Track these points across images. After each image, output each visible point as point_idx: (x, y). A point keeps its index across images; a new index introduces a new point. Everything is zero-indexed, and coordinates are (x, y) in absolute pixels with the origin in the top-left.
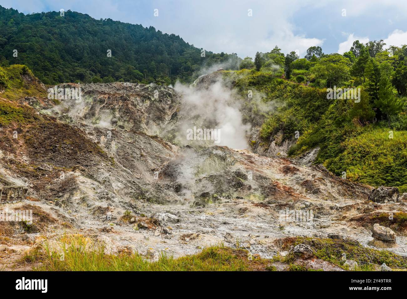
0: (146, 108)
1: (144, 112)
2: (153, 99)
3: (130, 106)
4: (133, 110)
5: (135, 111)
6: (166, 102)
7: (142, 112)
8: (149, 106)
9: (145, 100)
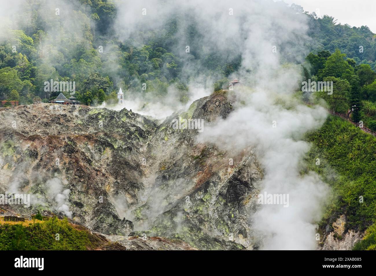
0: (108, 165)
1: (107, 175)
2: (116, 147)
3: (82, 163)
4: (89, 172)
5: (91, 173)
6: (137, 148)
7: (104, 175)
8: (112, 161)
9: (104, 149)
